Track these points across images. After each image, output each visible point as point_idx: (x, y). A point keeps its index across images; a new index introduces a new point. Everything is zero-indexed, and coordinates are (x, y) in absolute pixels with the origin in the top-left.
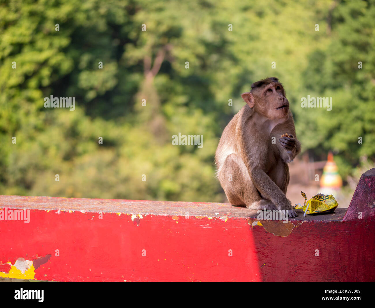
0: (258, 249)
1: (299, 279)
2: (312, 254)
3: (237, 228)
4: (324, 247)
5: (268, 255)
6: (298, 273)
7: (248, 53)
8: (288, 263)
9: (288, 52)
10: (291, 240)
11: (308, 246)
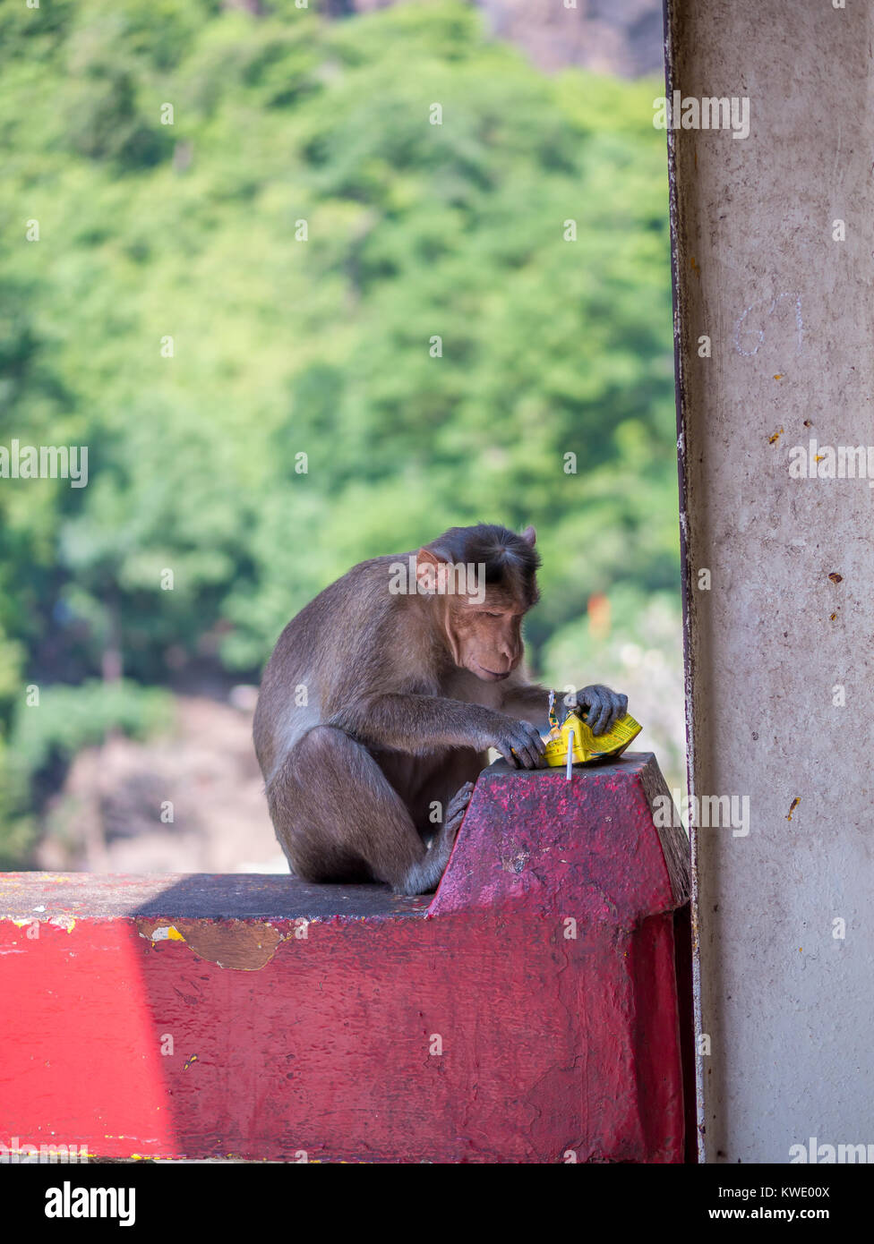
0: (174, 1010)
1: (301, 1098)
2: (340, 1021)
3: (106, 949)
4: (374, 996)
5: (203, 1027)
6: (297, 1080)
7: (108, 374)
8: (265, 1052)
9: (230, 372)
10: (273, 981)
11: (326, 996)
